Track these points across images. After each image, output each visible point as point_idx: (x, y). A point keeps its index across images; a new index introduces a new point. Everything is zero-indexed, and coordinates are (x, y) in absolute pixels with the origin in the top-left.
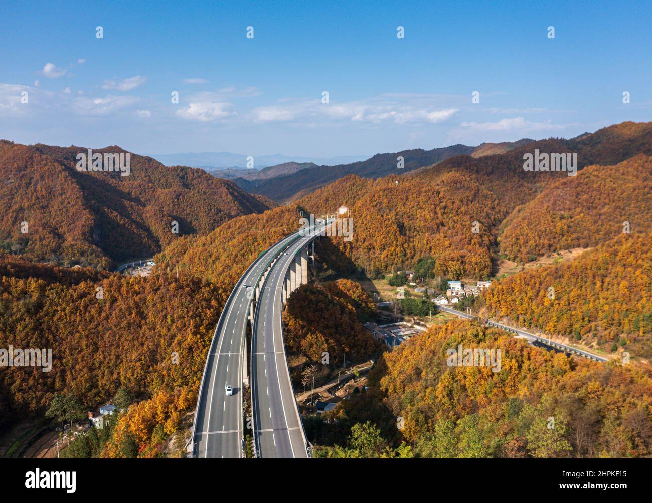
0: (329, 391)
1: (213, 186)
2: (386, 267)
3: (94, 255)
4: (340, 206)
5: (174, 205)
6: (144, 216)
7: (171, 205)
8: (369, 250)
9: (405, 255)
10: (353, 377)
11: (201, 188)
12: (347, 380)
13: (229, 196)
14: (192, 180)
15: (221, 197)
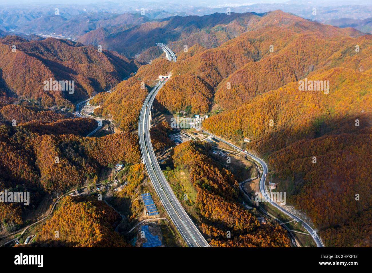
0: (162, 156)
1: (100, 56)
2: (176, 110)
3: (68, 104)
4: (159, 75)
5: (88, 72)
6: (78, 80)
7: (87, 72)
8: (171, 104)
9: (182, 105)
10: (167, 152)
11: (95, 58)
12: (166, 153)
13: (109, 61)
14: (91, 53)
15: (105, 62)
